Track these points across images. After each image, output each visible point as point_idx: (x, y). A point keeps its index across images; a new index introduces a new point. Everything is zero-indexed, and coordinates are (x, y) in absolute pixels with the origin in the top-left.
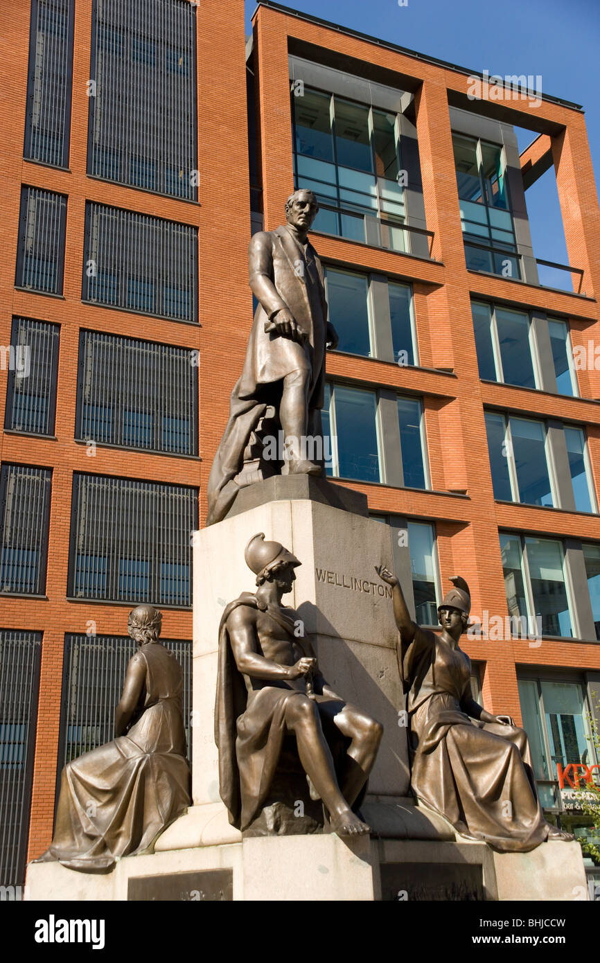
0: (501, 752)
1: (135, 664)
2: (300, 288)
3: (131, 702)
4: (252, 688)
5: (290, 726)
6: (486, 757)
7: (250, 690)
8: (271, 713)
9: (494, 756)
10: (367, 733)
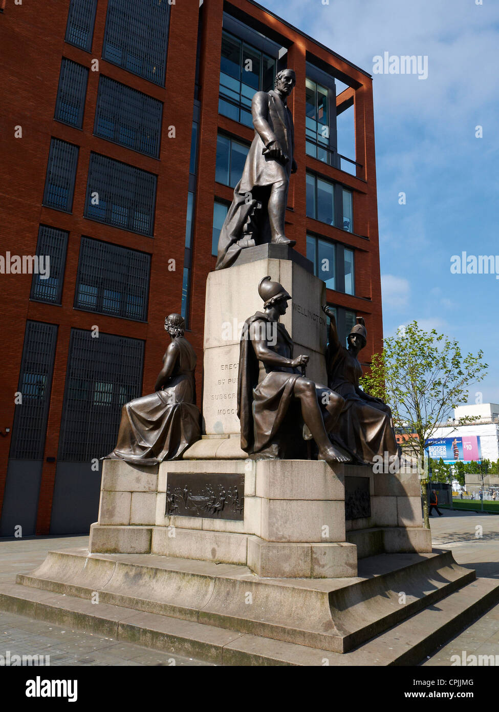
0: (380, 418)
1: (171, 347)
2: (283, 130)
3: (169, 370)
4: (265, 370)
5: (297, 395)
6: (372, 420)
7: (263, 371)
8: (283, 386)
9: (376, 419)
10: (335, 403)
